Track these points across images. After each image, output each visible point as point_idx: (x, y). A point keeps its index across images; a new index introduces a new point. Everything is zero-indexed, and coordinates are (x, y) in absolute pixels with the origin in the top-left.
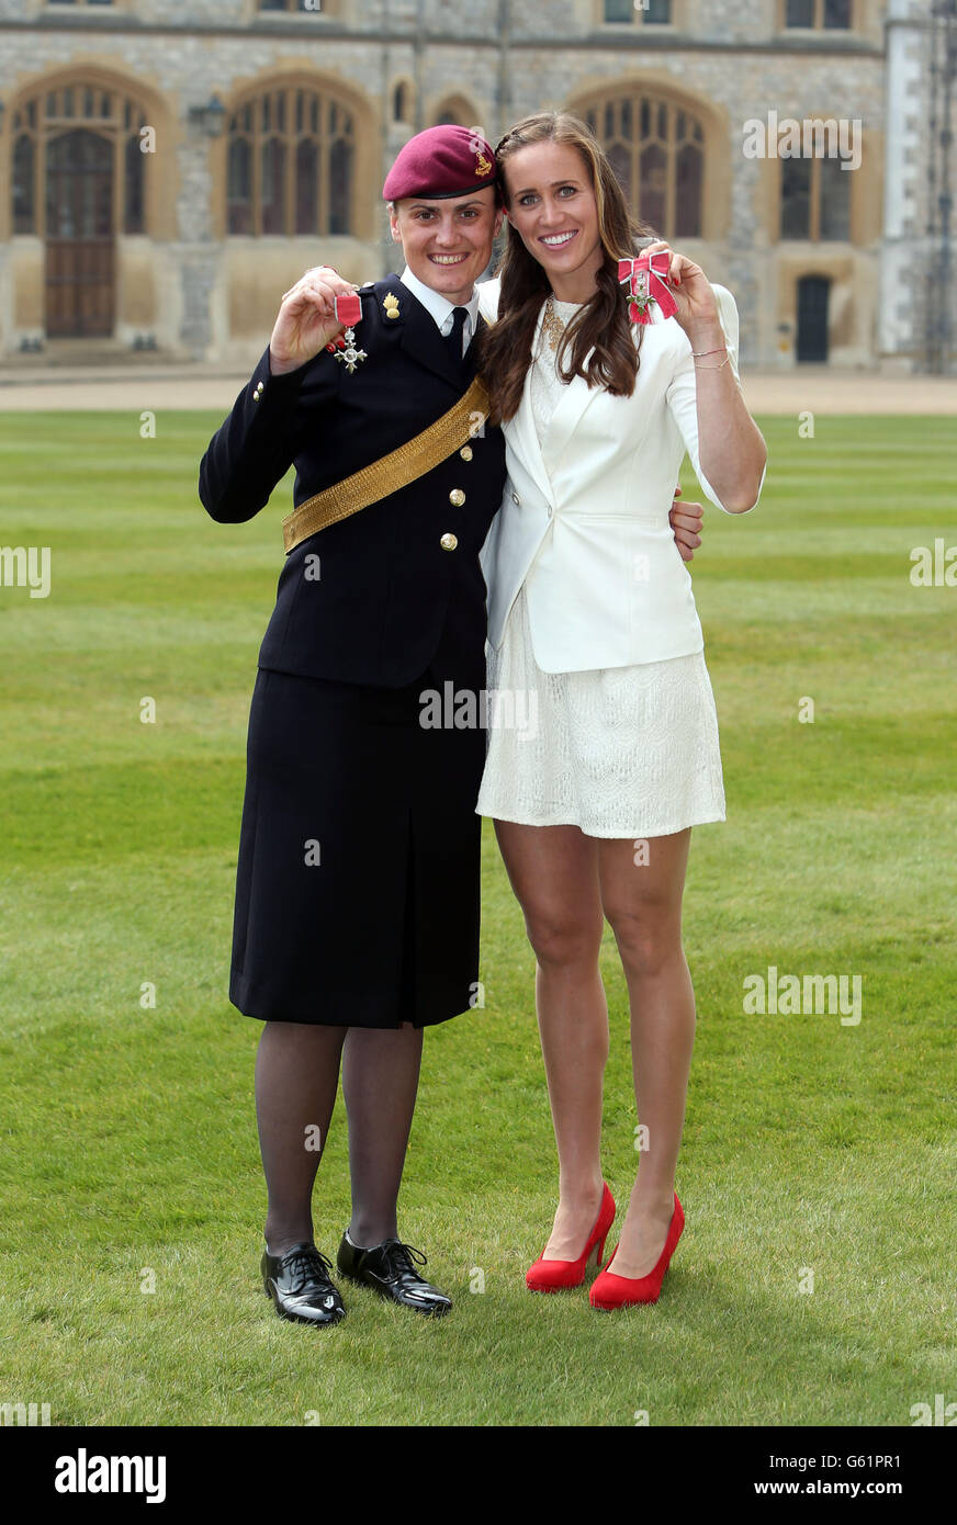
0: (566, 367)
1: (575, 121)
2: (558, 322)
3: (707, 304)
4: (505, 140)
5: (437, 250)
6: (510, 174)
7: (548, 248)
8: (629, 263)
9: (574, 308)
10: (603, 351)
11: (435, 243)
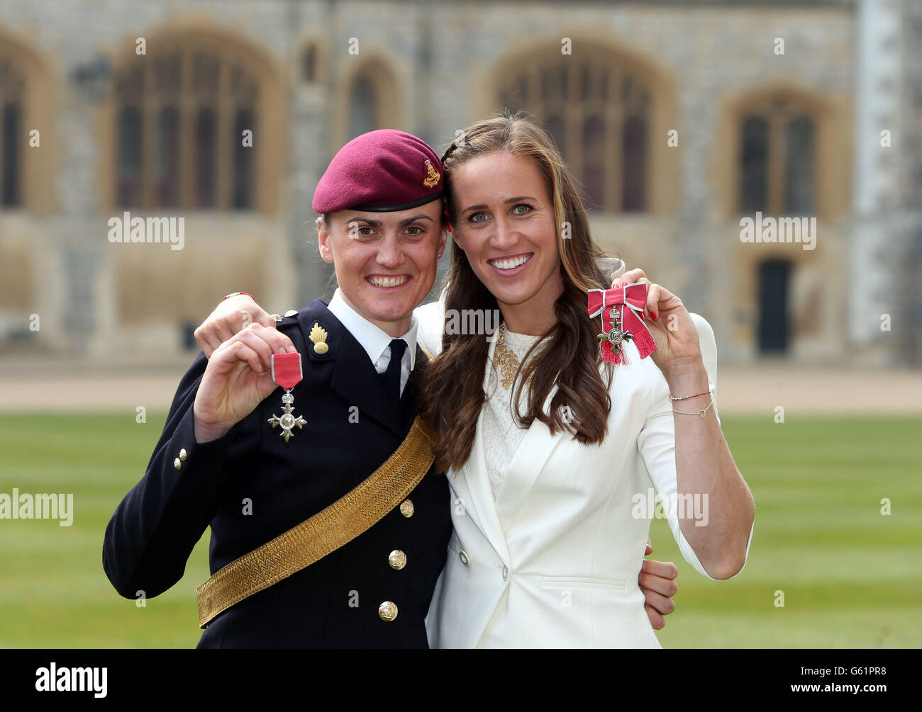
0: (524, 411)
1: (533, 128)
2: (511, 355)
3: (689, 341)
4: (454, 147)
5: (377, 271)
6: (458, 187)
7: (497, 273)
8: (600, 294)
9: (529, 340)
10: (569, 391)
11: (375, 261)
